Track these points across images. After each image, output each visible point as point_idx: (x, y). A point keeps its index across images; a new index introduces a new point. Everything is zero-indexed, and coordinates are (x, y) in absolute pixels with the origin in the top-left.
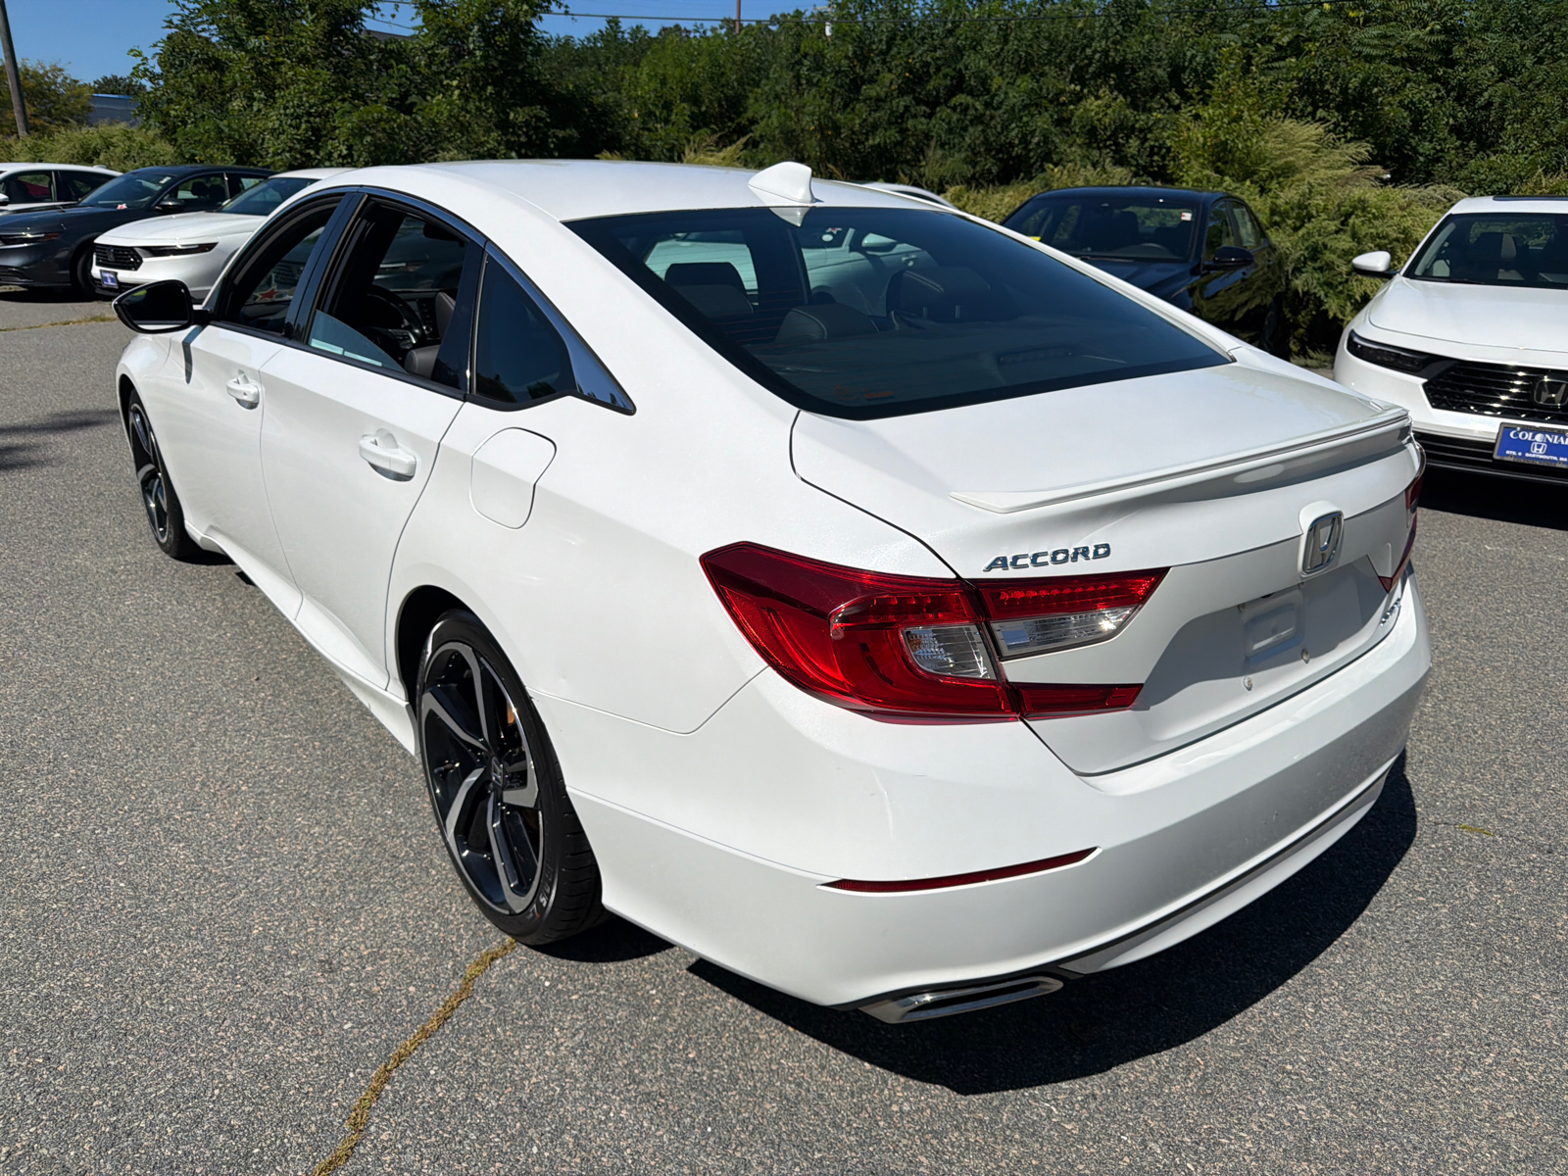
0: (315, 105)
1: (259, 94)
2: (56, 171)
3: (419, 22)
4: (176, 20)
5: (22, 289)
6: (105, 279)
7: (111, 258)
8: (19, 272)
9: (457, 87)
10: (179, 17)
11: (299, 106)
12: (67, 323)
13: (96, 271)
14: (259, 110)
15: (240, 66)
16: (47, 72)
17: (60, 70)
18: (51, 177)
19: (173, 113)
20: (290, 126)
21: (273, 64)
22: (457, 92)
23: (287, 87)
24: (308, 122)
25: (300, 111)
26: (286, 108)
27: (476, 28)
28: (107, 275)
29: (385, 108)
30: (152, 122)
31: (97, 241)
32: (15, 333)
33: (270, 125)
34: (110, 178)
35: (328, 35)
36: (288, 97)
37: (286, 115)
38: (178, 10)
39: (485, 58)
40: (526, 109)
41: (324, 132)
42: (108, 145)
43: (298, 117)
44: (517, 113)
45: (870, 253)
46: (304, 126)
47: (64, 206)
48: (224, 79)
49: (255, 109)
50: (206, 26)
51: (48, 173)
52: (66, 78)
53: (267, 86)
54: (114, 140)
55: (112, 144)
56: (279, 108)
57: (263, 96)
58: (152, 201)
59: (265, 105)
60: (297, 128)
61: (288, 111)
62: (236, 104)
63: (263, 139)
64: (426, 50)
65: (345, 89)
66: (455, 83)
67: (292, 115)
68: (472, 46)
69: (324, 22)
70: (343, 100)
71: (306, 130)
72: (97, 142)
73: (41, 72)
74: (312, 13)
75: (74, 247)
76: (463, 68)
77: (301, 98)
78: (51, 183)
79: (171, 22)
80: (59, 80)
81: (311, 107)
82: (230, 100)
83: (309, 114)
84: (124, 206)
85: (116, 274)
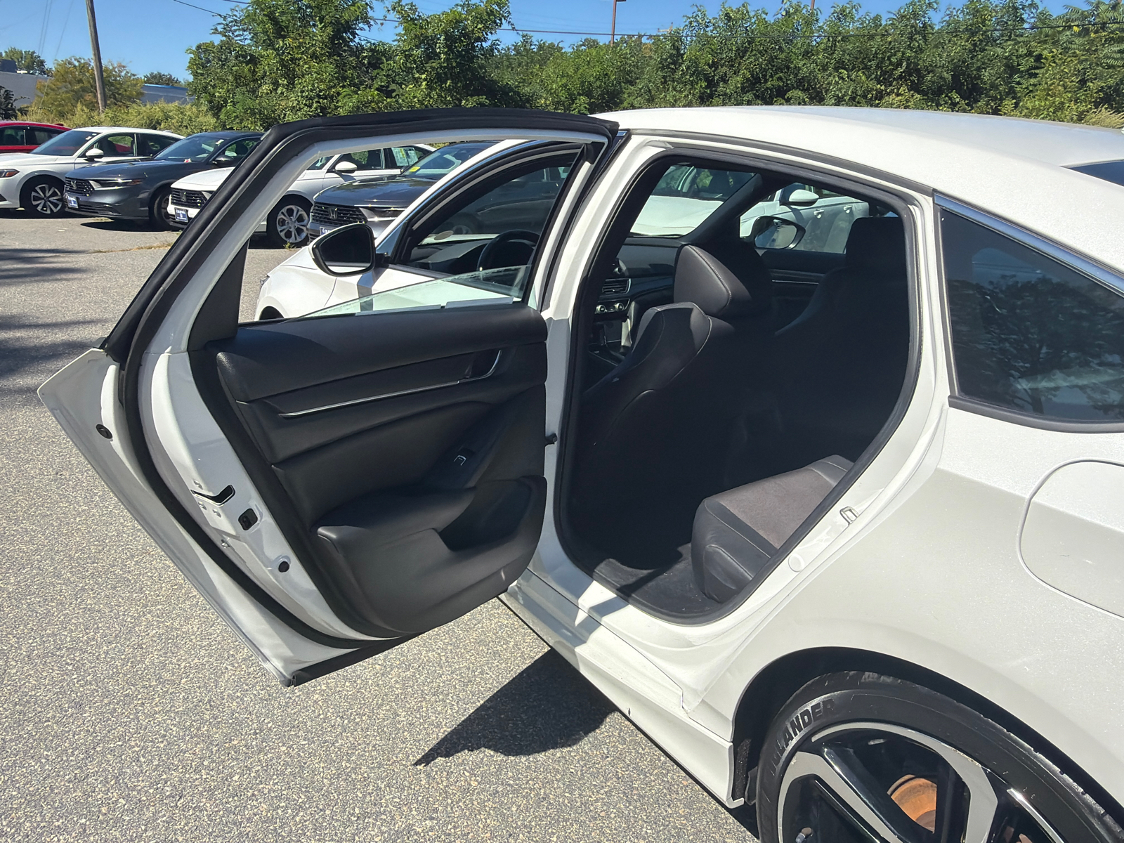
0: (323, 90)
1: (283, 81)
2: (137, 134)
3: (401, 30)
4: (220, 28)
5: (110, 220)
6: (179, 215)
7: (184, 199)
8: (112, 208)
9: (425, 80)
10: (222, 26)
11: (312, 91)
12: (150, 248)
13: (171, 209)
14: (282, 93)
15: (269, 61)
16: (114, 68)
17: (124, 67)
18: (133, 138)
19: (217, 94)
20: (305, 105)
21: (292, 59)
22: (424, 83)
23: (303, 76)
24: (318, 102)
25: (313, 94)
26: (302, 92)
27: (443, 37)
28: (178, 212)
29: (376, 92)
30: (202, 100)
31: (172, 186)
32: (113, 254)
33: (291, 104)
34: (177, 140)
35: (332, 39)
36: (304, 83)
37: (302, 97)
38: (221, 20)
39: (447, 60)
40: (475, 98)
41: (330, 111)
42: (167, 118)
43: (311, 99)
44: (467, 100)
45: (793, 207)
46: (315, 105)
47: (142, 160)
48: (257, 70)
49: (279, 92)
50: (241, 33)
51: (131, 135)
52: (128, 72)
53: (288, 76)
54: (171, 114)
55: (170, 117)
56: (297, 92)
57: (285, 82)
58: (209, 158)
59: (287, 89)
60: (310, 106)
61: (304, 94)
62: (265, 88)
63: (285, 114)
64: (405, 51)
65: (345, 79)
66: (424, 76)
67: (307, 97)
68: (438, 51)
69: (329, 30)
70: (343, 87)
71: (316, 109)
72: (159, 115)
73: (111, 68)
74: (321, 23)
75: (152, 190)
76: (431, 67)
77: (313, 84)
78: (133, 143)
79: (216, 29)
80: (123, 74)
81: (320, 91)
82: (260, 86)
83: (319, 96)
84: (189, 161)
85: (187, 211)
